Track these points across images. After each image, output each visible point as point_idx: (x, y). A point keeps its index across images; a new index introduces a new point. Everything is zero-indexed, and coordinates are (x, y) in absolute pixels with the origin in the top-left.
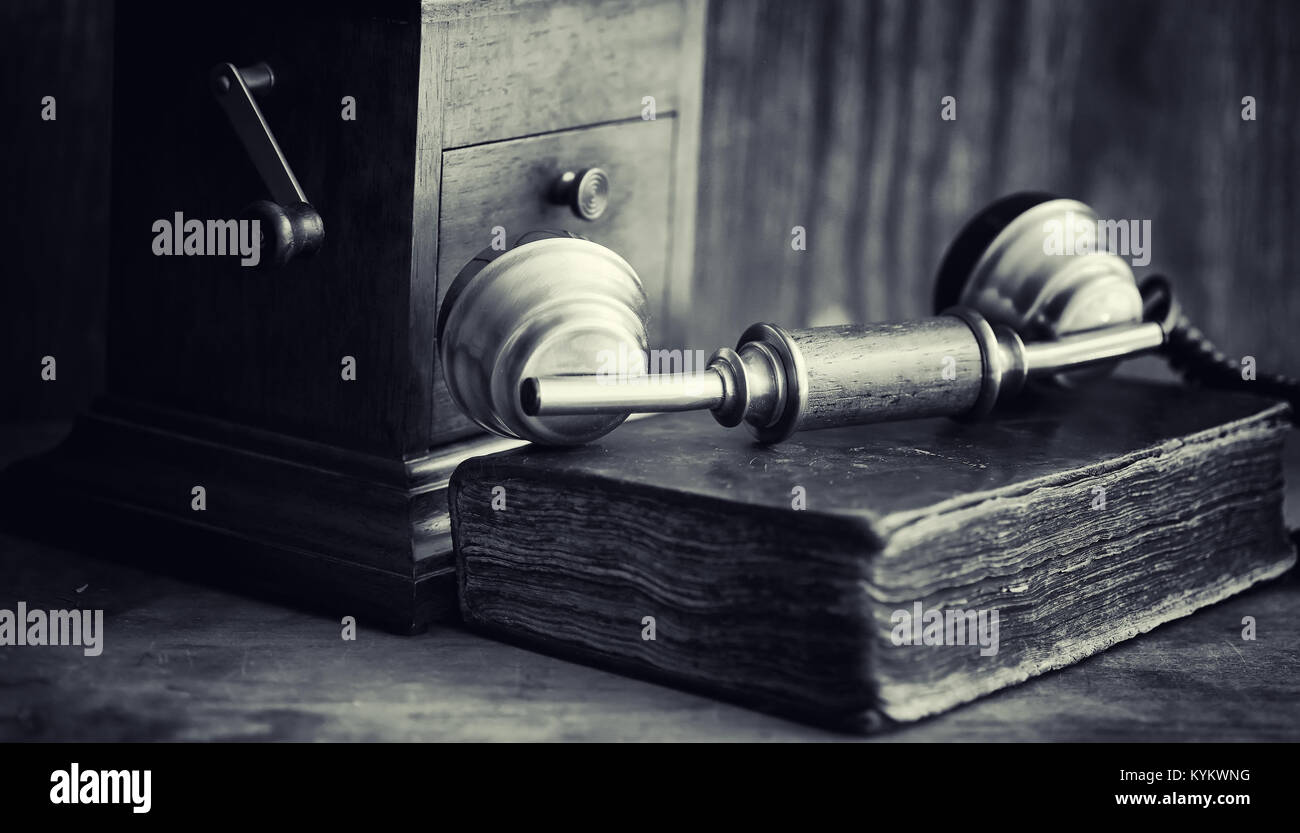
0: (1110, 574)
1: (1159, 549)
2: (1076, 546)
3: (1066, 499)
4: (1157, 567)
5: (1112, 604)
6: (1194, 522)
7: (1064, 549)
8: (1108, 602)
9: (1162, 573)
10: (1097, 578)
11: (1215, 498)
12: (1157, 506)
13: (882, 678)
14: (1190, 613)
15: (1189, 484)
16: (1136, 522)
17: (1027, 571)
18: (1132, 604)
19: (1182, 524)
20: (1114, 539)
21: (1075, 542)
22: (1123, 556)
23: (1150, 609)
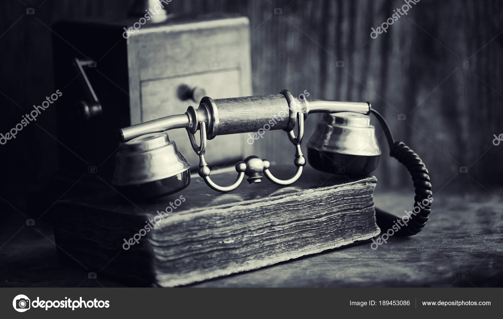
0: (279, 237)
1: (304, 228)
2: (258, 227)
3: (249, 210)
4: (304, 235)
5: (279, 248)
6: (323, 219)
7: (252, 228)
8: (277, 247)
9: (307, 237)
10: (271, 239)
11: (335, 210)
12: (303, 213)
13: (157, 272)
14: (320, 252)
15: (321, 205)
16: (291, 219)
17: (233, 236)
18: (289, 248)
19: (316, 220)
20: (279, 225)
21: (258, 225)
22: (284, 231)
23: (298, 250)
